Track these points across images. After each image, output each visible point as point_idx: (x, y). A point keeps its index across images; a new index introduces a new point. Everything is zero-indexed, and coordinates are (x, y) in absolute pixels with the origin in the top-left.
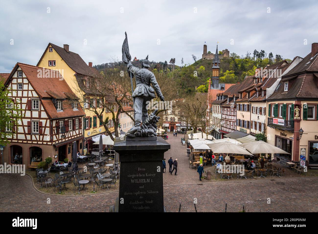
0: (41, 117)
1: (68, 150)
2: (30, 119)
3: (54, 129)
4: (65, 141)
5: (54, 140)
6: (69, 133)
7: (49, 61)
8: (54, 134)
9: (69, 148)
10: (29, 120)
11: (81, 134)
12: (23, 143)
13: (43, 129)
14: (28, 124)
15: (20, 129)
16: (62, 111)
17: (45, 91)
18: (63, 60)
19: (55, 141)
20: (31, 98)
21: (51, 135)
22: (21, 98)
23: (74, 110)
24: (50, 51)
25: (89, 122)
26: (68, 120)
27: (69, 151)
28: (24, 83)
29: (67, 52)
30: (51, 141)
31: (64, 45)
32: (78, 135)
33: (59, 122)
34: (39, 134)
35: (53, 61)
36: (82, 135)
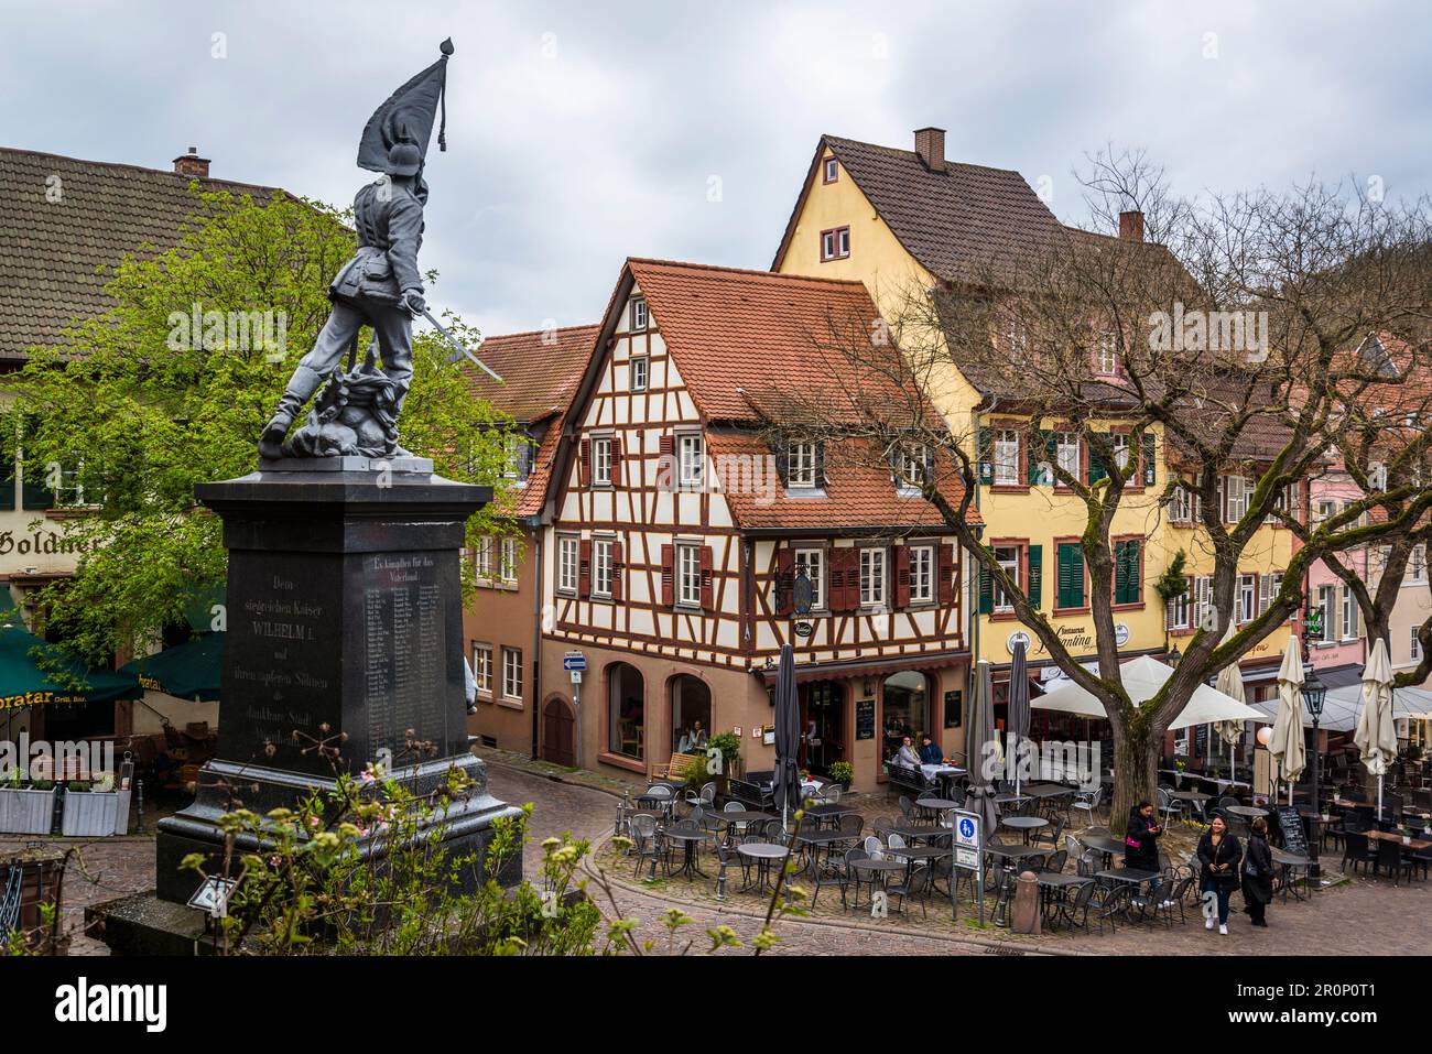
0: (710, 525)
1: (858, 719)
2: (671, 535)
3: (762, 585)
4: (836, 662)
5: (760, 646)
6: (863, 620)
7: (823, 234)
8: (760, 611)
9: (859, 705)
10: (667, 539)
11: (958, 636)
12: (644, 653)
13: (717, 581)
14: (663, 561)
15: (639, 587)
16: (821, 493)
17: (740, 390)
18: (880, 220)
19: (767, 653)
20: (677, 427)
21: (747, 619)
22: (641, 429)
23: (901, 493)
24: (826, 181)
25: (1020, 569)
26: (857, 548)
27: (859, 725)
28: (652, 355)
29: (929, 170)
30: (748, 647)
31: (916, 132)
32: (930, 639)
33: (791, 550)
34: (702, 613)
35: (839, 231)
36: (961, 643)
